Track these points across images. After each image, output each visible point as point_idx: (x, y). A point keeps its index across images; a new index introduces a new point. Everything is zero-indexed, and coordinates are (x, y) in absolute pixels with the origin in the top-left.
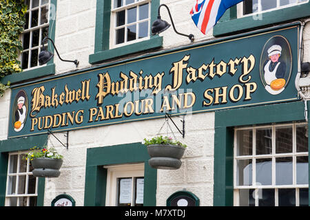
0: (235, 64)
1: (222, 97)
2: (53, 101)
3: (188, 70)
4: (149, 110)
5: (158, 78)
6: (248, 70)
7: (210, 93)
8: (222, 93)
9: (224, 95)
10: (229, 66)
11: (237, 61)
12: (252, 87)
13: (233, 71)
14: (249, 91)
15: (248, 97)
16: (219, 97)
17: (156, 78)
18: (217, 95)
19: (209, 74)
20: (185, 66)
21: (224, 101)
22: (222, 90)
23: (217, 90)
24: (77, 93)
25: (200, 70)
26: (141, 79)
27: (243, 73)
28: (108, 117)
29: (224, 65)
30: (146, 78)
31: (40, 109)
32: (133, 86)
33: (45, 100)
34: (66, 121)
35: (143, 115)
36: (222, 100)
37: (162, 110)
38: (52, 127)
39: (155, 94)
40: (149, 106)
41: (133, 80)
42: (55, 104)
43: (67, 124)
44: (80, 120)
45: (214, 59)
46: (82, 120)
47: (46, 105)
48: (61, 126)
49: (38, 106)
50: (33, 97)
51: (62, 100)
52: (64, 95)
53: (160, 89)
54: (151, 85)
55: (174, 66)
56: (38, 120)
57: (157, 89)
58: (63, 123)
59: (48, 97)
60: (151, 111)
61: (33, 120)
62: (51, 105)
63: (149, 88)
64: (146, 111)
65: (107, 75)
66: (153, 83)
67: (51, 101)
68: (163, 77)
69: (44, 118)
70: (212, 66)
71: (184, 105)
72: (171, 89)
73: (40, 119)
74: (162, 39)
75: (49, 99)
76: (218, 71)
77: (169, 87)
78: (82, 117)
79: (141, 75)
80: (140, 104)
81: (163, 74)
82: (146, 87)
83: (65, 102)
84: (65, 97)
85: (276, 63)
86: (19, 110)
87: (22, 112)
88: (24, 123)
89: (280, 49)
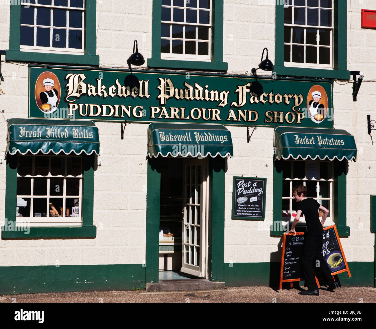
0: (289, 98)
1: (279, 118)
2: (99, 91)
4: (216, 117)
5: (224, 95)
6: (299, 103)
7: (270, 114)
8: (279, 116)
9: (281, 117)
10: (284, 98)
11: (290, 96)
12: (301, 115)
13: (288, 102)
14: (299, 118)
15: (299, 121)
16: (277, 118)
17: (222, 94)
18: (276, 116)
19: (269, 100)
20: (248, 90)
21: (281, 121)
22: (280, 114)
23: (276, 113)
24: (133, 90)
25: (262, 97)
26: (207, 92)
27: (295, 105)
29: (281, 97)
30: (212, 92)
31: (81, 96)
32: (199, 96)
33: (87, 88)
34: (120, 113)
35: (211, 120)
36: (280, 121)
37: (229, 119)
38: (101, 116)
39: (221, 107)
40: (216, 114)
41: (199, 92)
42: (103, 95)
43: (122, 116)
44: (139, 115)
45: (272, 91)
46: (141, 115)
47: (89, 93)
48: (113, 117)
49: (77, 92)
50: (68, 83)
51: (113, 93)
52: (115, 88)
53: (226, 103)
54: (217, 99)
55: (238, 88)
56: (79, 106)
57: (224, 103)
58: (117, 115)
59: (92, 86)
60: (219, 118)
61: (71, 105)
62: (97, 95)
63: (215, 100)
64: (214, 118)
65: (169, 81)
66: (219, 97)
67: (97, 91)
68: (228, 94)
69: (87, 105)
70: (271, 95)
71: (248, 119)
72: (236, 105)
73: (81, 106)
74: (226, 64)
75: (94, 88)
76: (276, 100)
77: (234, 103)
78: (141, 112)
79: (206, 89)
80: (207, 111)
81: (228, 92)
82: (212, 99)
83: (117, 95)
84: (117, 91)
85: (318, 103)
86: (47, 92)
87: (51, 95)
88: (56, 106)
89: (320, 94)
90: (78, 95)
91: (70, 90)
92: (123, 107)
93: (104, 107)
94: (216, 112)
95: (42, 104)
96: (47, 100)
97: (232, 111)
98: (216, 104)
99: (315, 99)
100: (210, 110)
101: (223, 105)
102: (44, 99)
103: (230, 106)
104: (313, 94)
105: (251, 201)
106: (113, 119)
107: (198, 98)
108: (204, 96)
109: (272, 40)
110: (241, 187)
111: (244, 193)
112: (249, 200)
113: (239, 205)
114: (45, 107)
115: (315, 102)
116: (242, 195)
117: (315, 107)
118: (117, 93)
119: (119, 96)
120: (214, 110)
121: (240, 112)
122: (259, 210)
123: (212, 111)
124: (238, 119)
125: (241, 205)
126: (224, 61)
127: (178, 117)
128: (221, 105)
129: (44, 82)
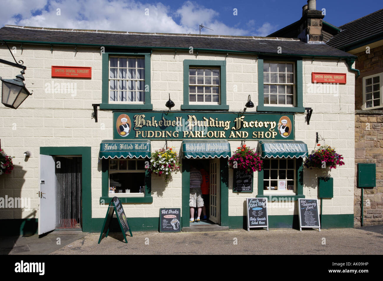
0: (267, 124)
1: (261, 136)
2: (153, 123)
3: (244, 122)
4: (223, 136)
5: (227, 124)
6: (273, 126)
7: (255, 133)
8: (261, 134)
9: (262, 135)
10: (264, 124)
11: (268, 123)
12: (275, 134)
13: (266, 126)
14: (274, 135)
15: (273, 137)
16: (260, 135)
17: (226, 123)
18: (259, 134)
19: (255, 125)
20: (242, 120)
21: (263, 137)
22: (261, 133)
23: (259, 132)
24: (173, 122)
25: (250, 123)
26: (217, 122)
27: (271, 128)
28: (196, 136)
29: (262, 123)
30: (220, 122)
31: (142, 127)
32: (212, 124)
33: (146, 122)
34: (165, 135)
35: (219, 138)
36: (261, 137)
37: (230, 137)
38: (154, 137)
39: (226, 130)
40: (223, 134)
41: (212, 122)
42: (156, 126)
43: (167, 137)
44: (177, 136)
45: (257, 120)
46: (178, 136)
47: (147, 125)
48: (161, 137)
49: (140, 125)
50: (135, 120)
51: (161, 124)
52: (162, 122)
53: (229, 128)
54: (223, 126)
55: (236, 119)
56: (141, 132)
57: (227, 128)
58: (163, 136)
59: (149, 121)
60: (224, 137)
61: (137, 132)
62: (152, 126)
63: (222, 127)
64: (221, 137)
65: (194, 117)
66: (224, 124)
67: (152, 124)
68: (230, 123)
69: (146, 131)
70: (256, 122)
71: (242, 136)
72: (235, 129)
73: (143, 132)
74: (228, 106)
75: (150, 122)
76: (259, 125)
77: (234, 128)
78: (178, 135)
79: (216, 120)
80: (217, 133)
81: (230, 122)
82: (220, 126)
83: (163, 125)
84: (163, 123)
85: (285, 126)
86: (123, 125)
87: (126, 127)
88: (129, 133)
89: (287, 121)
90: (141, 126)
91: (136, 124)
92: (167, 132)
93: (156, 132)
94: (223, 133)
95: (121, 131)
96: (124, 129)
97: (232, 132)
98: (222, 129)
99: (283, 124)
100: (219, 132)
101: (227, 129)
102: (122, 129)
103: (231, 129)
104: (282, 121)
105: (244, 182)
106: (161, 139)
107: (211, 126)
108: (215, 124)
109: (256, 92)
110: (238, 174)
111: (240, 178)
112: (243, 182)
113: (237, 184)
114: (122, 133)
115: (283, 126)
116: (239, 179)
117: (284, 128)
118: (164, 124)
119: (165, 126)
120: (221, 132)
121: (237, 132)
122: (250, 187)
123: (220, 133)
124: (236, 136)
125: (238, 185)
126: (227, 104)
127: (199, 136)
128: (225, 129)
129: (121, 120)
